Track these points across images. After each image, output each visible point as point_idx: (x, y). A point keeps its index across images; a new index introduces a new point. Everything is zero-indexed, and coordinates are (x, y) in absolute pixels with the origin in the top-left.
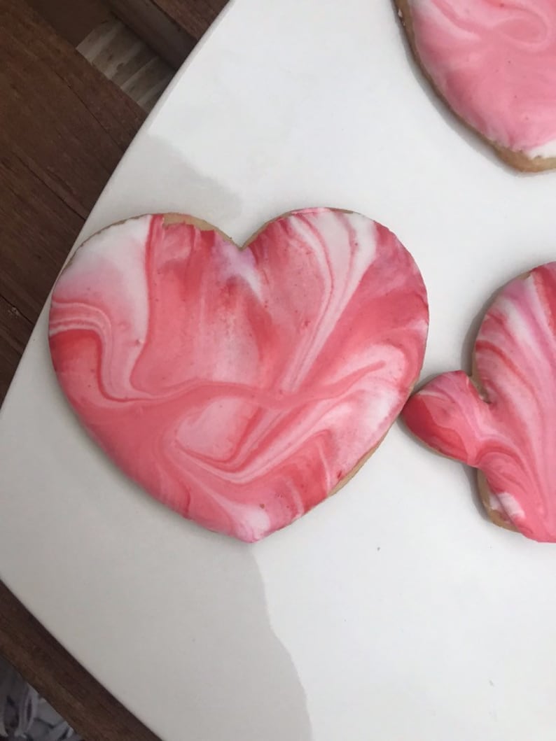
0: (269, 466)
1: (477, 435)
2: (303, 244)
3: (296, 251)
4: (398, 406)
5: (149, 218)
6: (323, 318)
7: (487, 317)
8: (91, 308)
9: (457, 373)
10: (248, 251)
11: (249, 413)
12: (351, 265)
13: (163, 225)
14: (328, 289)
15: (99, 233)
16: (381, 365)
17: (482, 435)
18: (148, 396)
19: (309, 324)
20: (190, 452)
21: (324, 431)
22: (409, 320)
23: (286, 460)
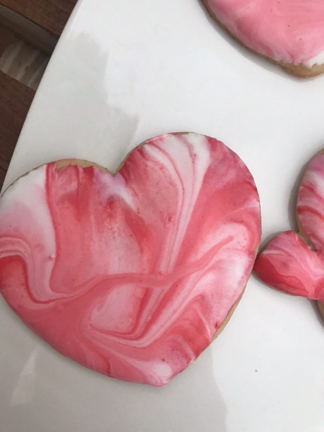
0: (163, 330)
1: (312, 276)
2: (157, 163)
3: (152, 169)
4: (250, 266)
5: (45, 167)
6: (181, 213)
7: (301, 188)
8: (14, 239)
9: (288, 233)
10: (119, 175)
11: (140, 293)
12: (194, 170)
13: (56, 169)
14: (180, 192)
15: (12, 184)
16: (231, 239)
17: (315, 276)
18: (65, 295)
19: (172, 219)
20: (102, 331)
21: (198, 296)
22: (246, 200)
23: (174, 323)
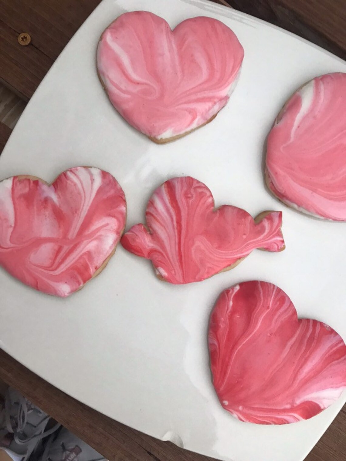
0: (67, 267)
1: (147, 247)
2: (72, 182)
3: (70, 185)
4: (117, 239)
5: (12, 179)
6: (82, 209)
9: (139, 224)
10: (52, 186)
11: (56, 248)
12: (92, 188)
13: (18, 180)
14: (83, 198)
16: (107, 224)
17: (148, 246)
18: (17, 246)
19: (77, 212)
20: (35, 265)
21: (87, 252)
22: (117, 207)
23: (73, 264)
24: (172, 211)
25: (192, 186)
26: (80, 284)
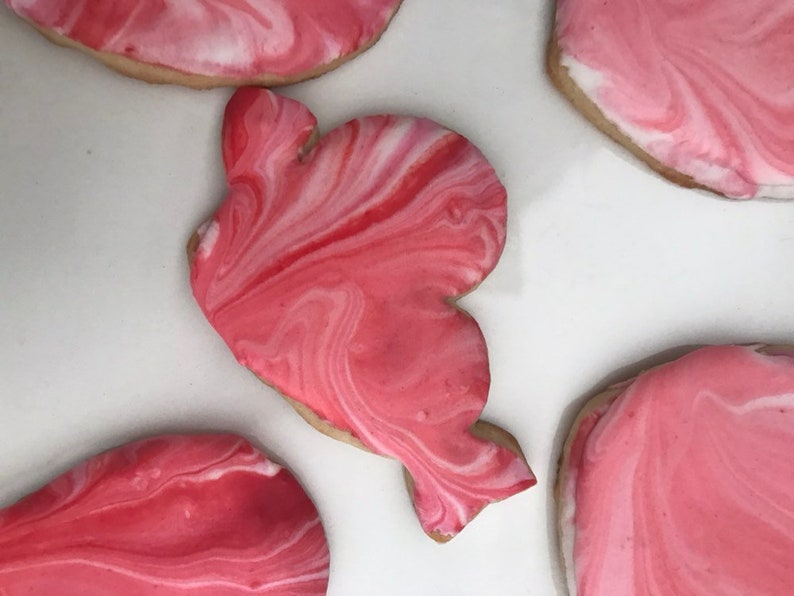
1: (258, 164)
4: (239, 72)
9: (311, 116)
16: (267, 24)
17: (262, 167)
22: (330, 31)
24: (394, 183)
25: (483, 209)
26: (60, 23)
